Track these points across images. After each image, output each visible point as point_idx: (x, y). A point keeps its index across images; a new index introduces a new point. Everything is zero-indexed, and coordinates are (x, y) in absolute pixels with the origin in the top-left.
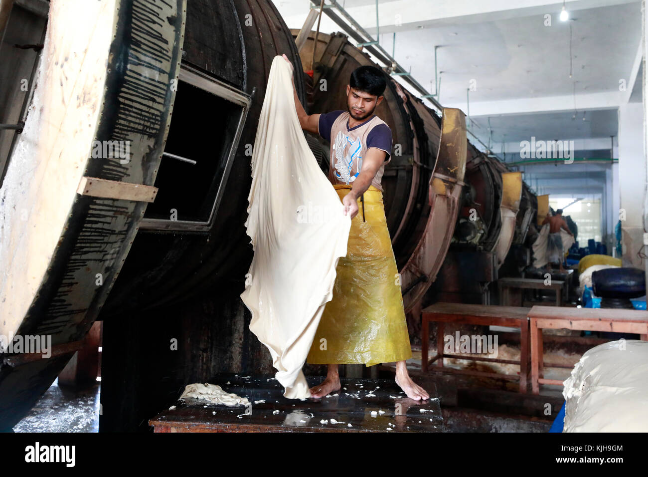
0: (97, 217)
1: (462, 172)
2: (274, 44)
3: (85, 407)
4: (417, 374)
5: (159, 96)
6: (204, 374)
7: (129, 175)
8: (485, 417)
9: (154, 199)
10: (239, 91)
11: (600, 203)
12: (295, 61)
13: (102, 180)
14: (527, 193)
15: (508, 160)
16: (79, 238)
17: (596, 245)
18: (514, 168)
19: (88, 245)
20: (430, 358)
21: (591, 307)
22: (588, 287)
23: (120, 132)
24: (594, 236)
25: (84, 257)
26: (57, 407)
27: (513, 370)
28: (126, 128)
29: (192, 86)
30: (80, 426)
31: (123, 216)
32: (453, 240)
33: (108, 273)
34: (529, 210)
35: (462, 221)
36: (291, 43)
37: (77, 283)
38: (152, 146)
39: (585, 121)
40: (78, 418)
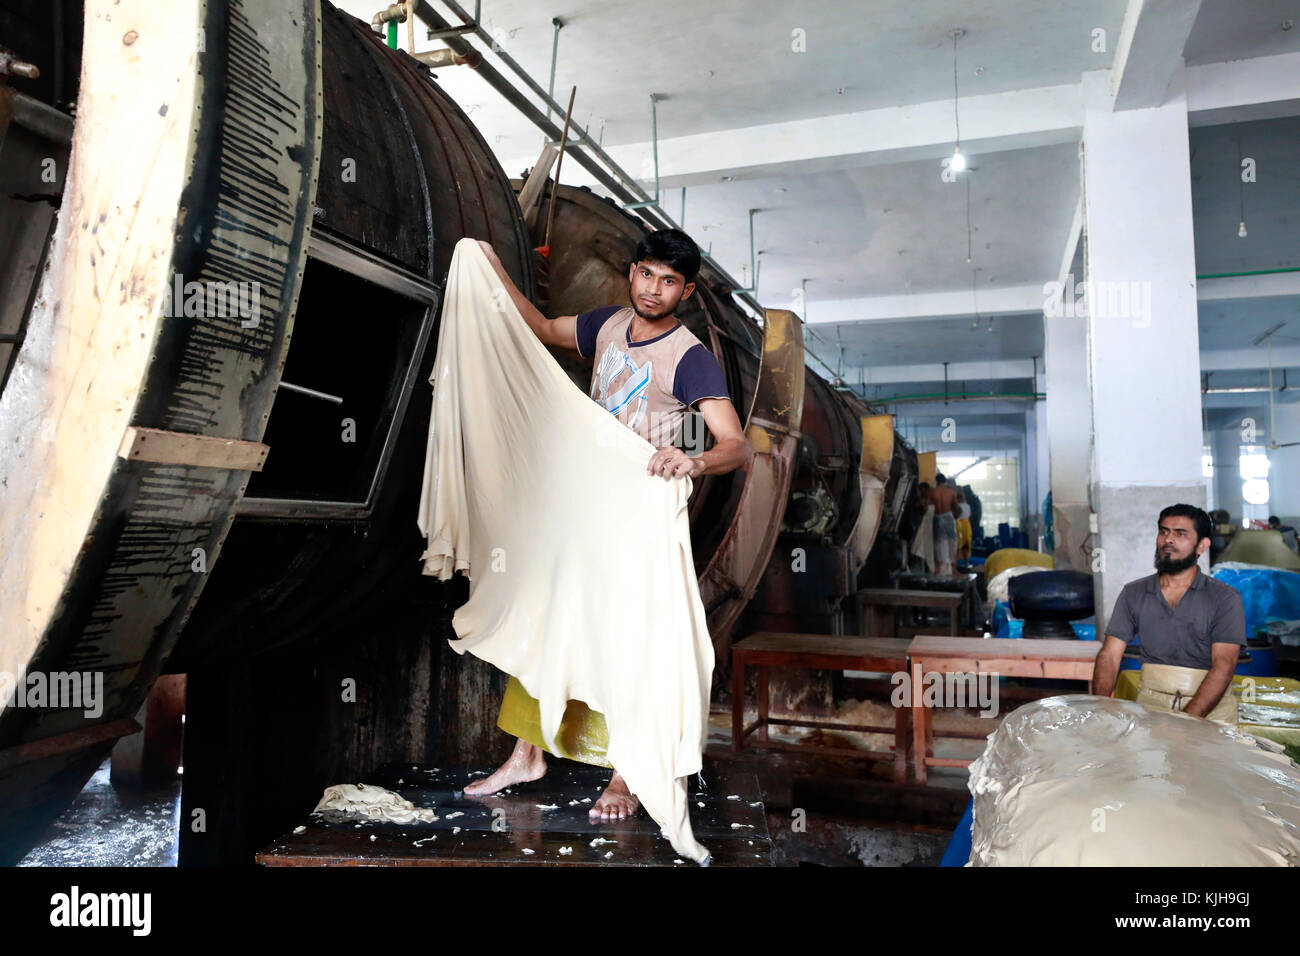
0: (157, 499)
1: (797, 416)
2: (482, 200)
3: (156, 821)
4: (726, 755)
5: (272, 285)
6: (362, 763)
7: (216, 424)
8: (838, 826)
9: (262, 465)
10: (421, 278)
11: (1016, 464)
12: (518, 229)
13: (164, 432)
14: (900, 449)
15: (870, 395)
16: (124, 536)
17: (1011, 532)
18: (879, 409)
19: (140, 548)
20: (746, 725)
21: (1006, 635)
22: (1001, 601)
23: (199, 347)
24: (1008, 517)
25: (132, 570)
26: (106, 821)
27: (883, 742)
28: (210, 340)
29: (337, 269)
30: (146, 855)
31: (205, 496)
32: (782, 528)
33: (178, 598)
34: (905, 476)
35: (796, 496)
36: (510, 200)
37: (119, 617)
38: (258, 373)
39: (992, 332)
40: (144, 840)
